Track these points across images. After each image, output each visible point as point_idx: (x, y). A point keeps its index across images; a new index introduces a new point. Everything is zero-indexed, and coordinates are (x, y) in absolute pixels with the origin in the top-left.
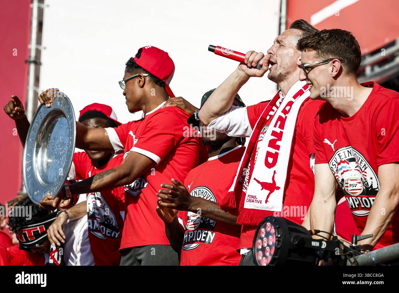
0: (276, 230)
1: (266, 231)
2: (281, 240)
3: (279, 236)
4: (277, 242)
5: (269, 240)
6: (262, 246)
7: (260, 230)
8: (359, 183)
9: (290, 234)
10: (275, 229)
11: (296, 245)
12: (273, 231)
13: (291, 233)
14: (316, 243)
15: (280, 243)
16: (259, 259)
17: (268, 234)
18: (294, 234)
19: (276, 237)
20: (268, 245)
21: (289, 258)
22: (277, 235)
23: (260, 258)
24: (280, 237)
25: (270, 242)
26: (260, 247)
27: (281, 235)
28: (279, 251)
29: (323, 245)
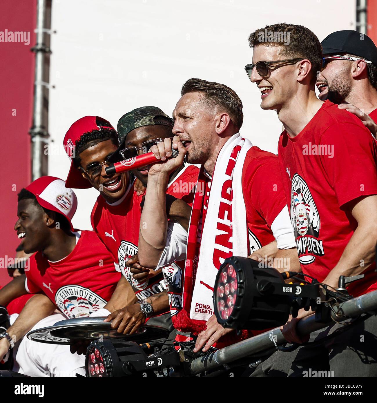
0: (238, 273)
1: (228, 275)
2: (244, 286)
3: (241, 281)
4: (239, 289)
5: (231, 286)
6: (224, 294)
7: (221, 274)
8: (305, 219)
9: (255, 278)
10: (236, 272)
11: (262, 292)
12: (235, 275)
13: (257, 276)
14: (288, 289)
15: (243, 290)
16: (221, 310)
17: (230, 279)
18: (261, 278)
19: (238, 283)
20: (230, 293)
21: (255, 308)
22: (239, 281)
23: (222, 308)
24: (242, 283)
25: (232, 289)
26: (222, 295)
27: (244, 281)
28: (242, 299)
29: (298, 291)
